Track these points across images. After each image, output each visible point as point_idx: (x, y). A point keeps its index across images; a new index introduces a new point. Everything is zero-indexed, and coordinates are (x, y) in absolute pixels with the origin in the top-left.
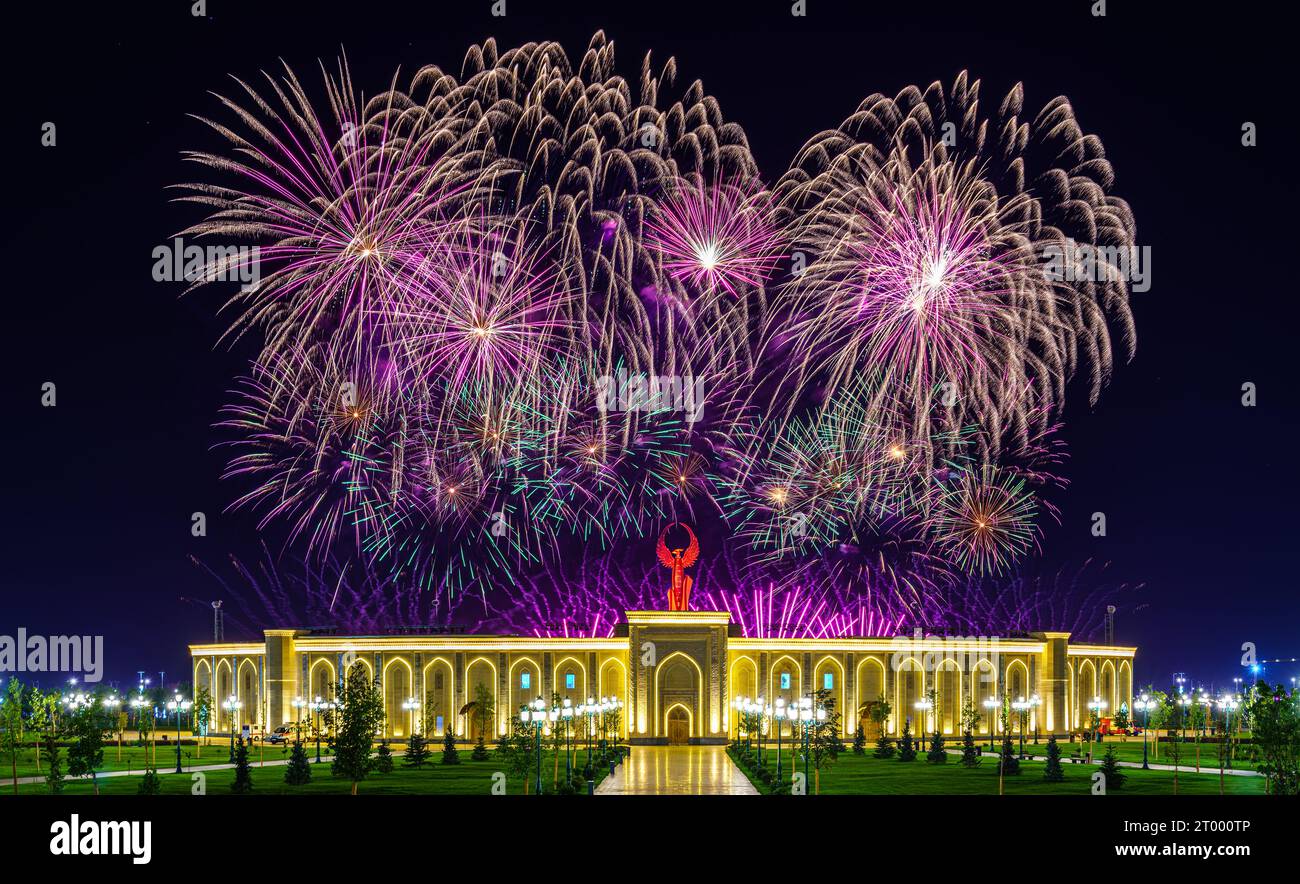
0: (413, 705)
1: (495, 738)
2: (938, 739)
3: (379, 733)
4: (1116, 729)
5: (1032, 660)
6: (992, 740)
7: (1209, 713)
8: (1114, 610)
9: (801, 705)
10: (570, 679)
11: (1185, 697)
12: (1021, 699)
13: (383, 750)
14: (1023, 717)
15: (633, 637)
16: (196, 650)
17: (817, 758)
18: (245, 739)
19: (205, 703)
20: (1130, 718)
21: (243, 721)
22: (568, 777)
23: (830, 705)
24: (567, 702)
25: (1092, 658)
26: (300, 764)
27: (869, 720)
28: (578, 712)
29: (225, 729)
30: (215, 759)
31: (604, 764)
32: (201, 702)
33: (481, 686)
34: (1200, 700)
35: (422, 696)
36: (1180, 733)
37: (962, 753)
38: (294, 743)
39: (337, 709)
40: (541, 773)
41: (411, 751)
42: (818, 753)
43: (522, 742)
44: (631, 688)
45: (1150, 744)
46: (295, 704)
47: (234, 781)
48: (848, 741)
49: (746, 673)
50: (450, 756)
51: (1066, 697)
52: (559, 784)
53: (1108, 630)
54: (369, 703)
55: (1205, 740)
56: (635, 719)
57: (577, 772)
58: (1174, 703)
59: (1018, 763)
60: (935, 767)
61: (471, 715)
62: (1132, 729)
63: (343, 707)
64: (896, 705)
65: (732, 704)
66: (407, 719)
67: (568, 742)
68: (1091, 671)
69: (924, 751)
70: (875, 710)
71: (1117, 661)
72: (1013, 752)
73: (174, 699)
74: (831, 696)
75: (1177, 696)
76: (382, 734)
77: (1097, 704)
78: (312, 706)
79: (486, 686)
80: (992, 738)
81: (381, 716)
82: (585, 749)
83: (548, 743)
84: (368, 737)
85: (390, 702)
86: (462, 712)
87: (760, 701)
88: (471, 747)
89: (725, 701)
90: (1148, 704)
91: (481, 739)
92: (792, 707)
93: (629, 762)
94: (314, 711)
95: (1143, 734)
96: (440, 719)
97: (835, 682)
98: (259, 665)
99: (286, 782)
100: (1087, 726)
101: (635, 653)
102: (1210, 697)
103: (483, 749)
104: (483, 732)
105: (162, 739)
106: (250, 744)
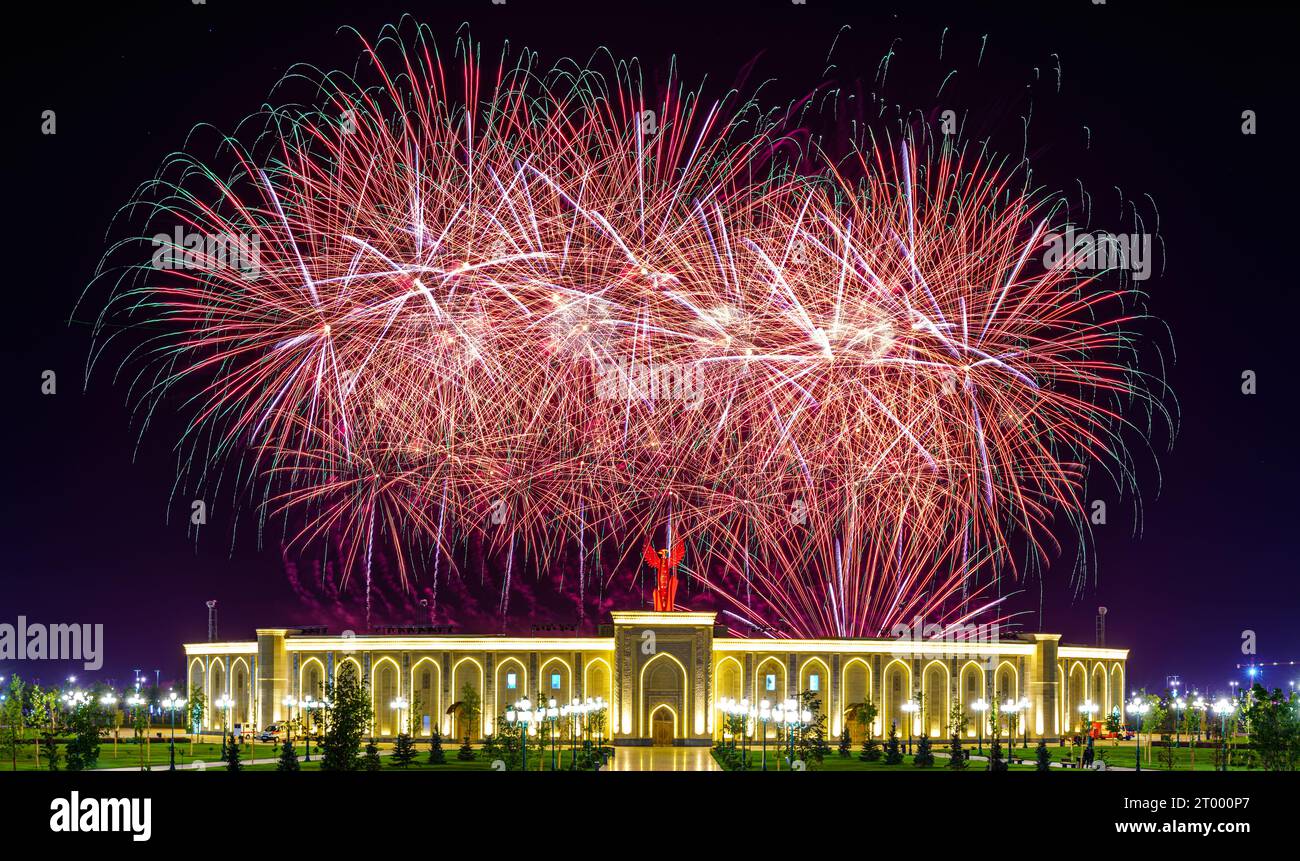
0: (401, 704)
1: (481, 738)
2: (925, 743)
3: (367, 732)
4: (1108, 733)
5: (1021, 662)
6: (980, 744)
7: (1204, 717)
8: (1106, 611)
9: (786, 707)
10: (556, 679)
11: (1179, 701)
12: (1010, 701)
13: (371, 750)
14: (1012, 721)
15: (618, 638)
16: (191, 649)
18: (236, 737)
19: (197, 701)
20: (1122, 722)
21: (235, 720)
23: (815, 706)
24: (552, 703)
25: (1083, 660)
26: (290, 762)
27: (855, 722)
28: (564, 712)
29: (217, 727)
30: (208, 757)
32: (195, 700)
33: (468, 686)
34: (1195, 703)
35: (410, 695)
36: (1174, 738)
37: (950, 757)
38: (284, 741)
39: (326, 708)
41: (398, 750)
42: (803, 755)
43: (508, 742)
44: (616, 689)
45: (1143, 749)
46: (285, 703)
48: (833, 743)
49: (730, 673)
50: (437, 755)
51: (1056, 700)
53: (1099, 632)
54: (357, 703)
55: (1200, 745)
56: (620, 720)
58: (1168, 706)
59: (1007, 767)
60: (921, 770)
61: (457, 715)
62: (1124, 733)
63: (332, 706)
64: (883, 707)
65: (717, 706)
66: (394, 718)
67: (553, 742)
68: (1081, 673)
69: (910, 754)
70: (862, 713)
71: (1109, 663)
72: (1001, 756)
73: (168, 697)
74: (817, 698)
75: (1171, 699)
76: (370, 733)
77: (1089, 707)
78: (304, 705)
79: (472, 686)
80: (980, 741)
81: (369, 715)
82: (570, 750)
83: (533, 744)
84: (356, 736)
85: (377, 701)
86: (449, 712)
87: (745, 702)
88: (457, 747)
89: (710, 703)
90: (1140, 707)
91: (467, 739)
92: (777, 709)
93: (613, 760)
94: (304, 710)
95: (1136, 738)
96: (427, 719)
97: (821, 683)
98: (252, 664)
100: (1078, 730)
101: (621, 653)
102: (1205, 701)
103: (469, 749)
104: (469, 732)
105: (157, 737)
106: (242, 742)
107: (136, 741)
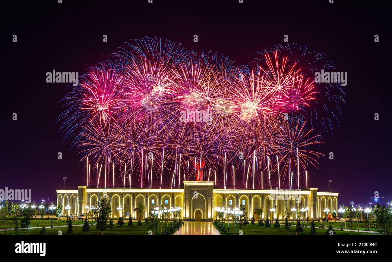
0: (120, 208)
1: (144, 218)
2: (277, 220)
3: (110, 217)
4: (332, 218)
5: (306, 197)
6: (294, 221)
7: (362, 213)
8: (331, 181)
9: (235, 210)
10: (166, 201)
11: (354, 208)
12: (303, 208)
13: (111, 222)
14: (303, 214)
15: (185, 189)
16: (58, 192)
17: (240, 226)
18: (71, 218)
20: (337, 215)
21: (71, 213)
22: (165, 230)
23: (244, 210)
24: (165, 208)
25: (325, 196)
26: (87, 225)
27: (256, 214)
28: (169, 211)
29: (65, 215)
30: (62, 224)
31: (176, 227)
32: (59, 207)
33: (140, 203)
34: (359, 209)
35: (123, 206)
36: (353, 220)
37: (285, 225)
38: (85, 219)
39: (98, 209)
40: (157, 229)
41: (119, 222)
42: (240, 224)
43: (152, 220)
44: (184, 204)
45: (343, 223)
46: (86, 208)
47: (67, 230)
48: (250, 221)
49: (219, 200)
50: (130, 224)
51: (317, 208)
52: (162, 233)
53: (330, 188)
54: (107, 208)
55: (361, 222)
56: (185, 213)
57: (168, 229)
58: (351, 210)
59: (302, 228)
60: (276, 229)
61: (137, 212)
62: (337, 218)
63: (100, 209)
64: (264, 210)
65: (215, 209)
66: (118, 212)
67: (165, 220)
68: (324, 200)
69: (273, 224)
70: (258, 211)
71: (332, 197)
72: (300, 225)
73: (51, 206)
74: (245, 207)
75: (352, 208)
76: (111, 217)
78: (91, 208)
79: (142, 203)
80: (294, 220)
81: (110, 211)
82: (170, 222)
83: (159, 220)
84: (106, 218)
85: (113, 207)
86: (134, 211)
87: (223, 208)
88: (137, 221)
89: (212, 208)
90: (342, 210)
91: (140, 219)
92: (233, 210)
93: (183, 225)
94: (91, 210)
95: (341, 219)
96: (128, 213)
97: (246, 203)
98: (76, 196)
99: (83, 231)
100: (323, 217)
101: (186, 193)
102: (362, 209)
103: (140, 222)
104: (140, 217)
105: (47, 218)
106: (73, 219)
107: (41, 219)
